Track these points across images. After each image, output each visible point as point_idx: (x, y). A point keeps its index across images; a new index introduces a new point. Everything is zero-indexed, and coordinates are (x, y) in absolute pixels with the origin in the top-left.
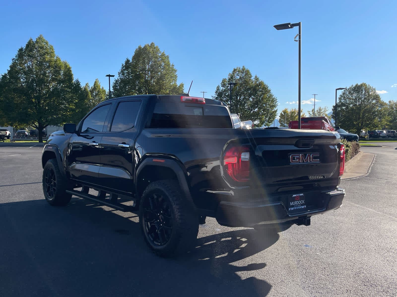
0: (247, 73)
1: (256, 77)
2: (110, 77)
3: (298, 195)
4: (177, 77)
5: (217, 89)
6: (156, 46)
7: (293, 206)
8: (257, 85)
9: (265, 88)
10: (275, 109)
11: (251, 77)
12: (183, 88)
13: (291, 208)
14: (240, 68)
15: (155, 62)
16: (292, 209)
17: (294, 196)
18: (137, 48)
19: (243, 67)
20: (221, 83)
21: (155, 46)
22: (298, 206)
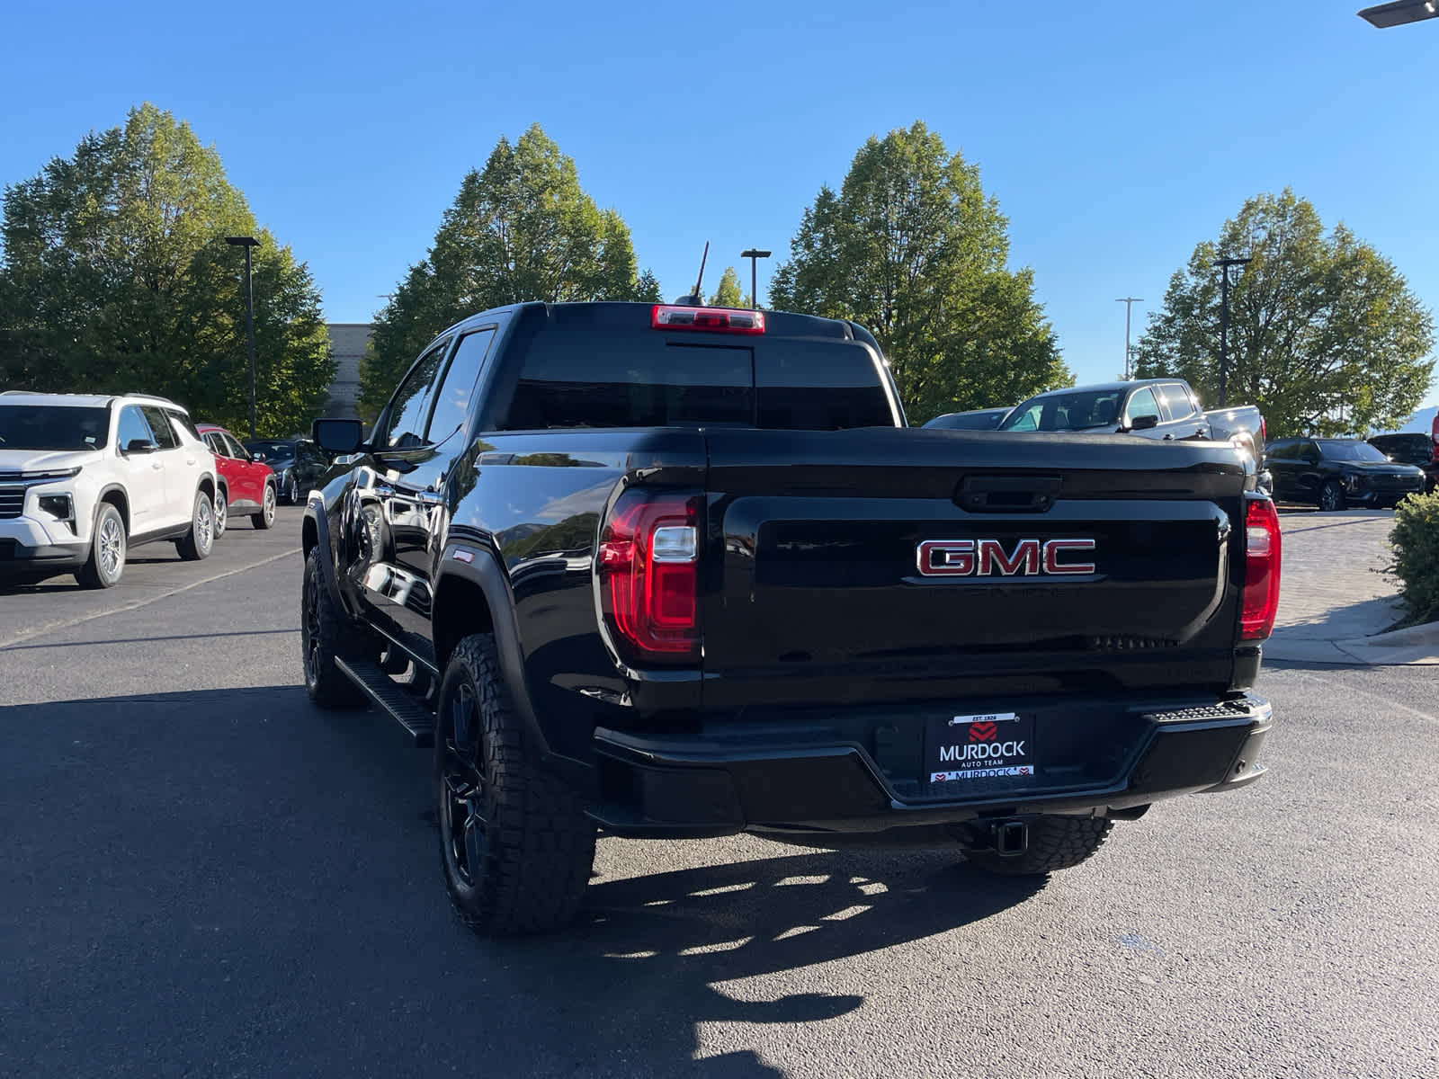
0: (1304, 215)
1: (1340, 229)
2: (757, 259)
3: (983, 718)
4: (1006, 245)
5: (1173, 286)
6: (932, 135)
7: (954, 765)
8: (1344, 264)
9: (1379, 274)
10: (1423, 360)
11: (1316, 232)
12: (1032, 287)
13: (946, 774)
14: (1271, 199)
15: (924, 192)
16: (951, 776)
17: (958, 720)
18: (863, 145)
19: (1286, 192)
20: (1190, 262)
21: (927, 134)
22: (983, 766)
